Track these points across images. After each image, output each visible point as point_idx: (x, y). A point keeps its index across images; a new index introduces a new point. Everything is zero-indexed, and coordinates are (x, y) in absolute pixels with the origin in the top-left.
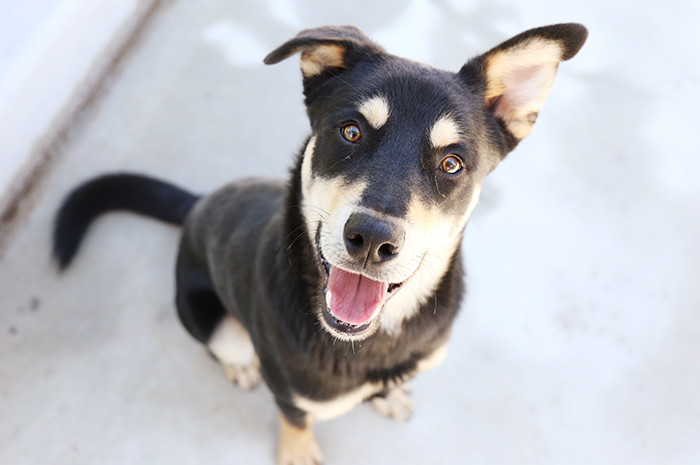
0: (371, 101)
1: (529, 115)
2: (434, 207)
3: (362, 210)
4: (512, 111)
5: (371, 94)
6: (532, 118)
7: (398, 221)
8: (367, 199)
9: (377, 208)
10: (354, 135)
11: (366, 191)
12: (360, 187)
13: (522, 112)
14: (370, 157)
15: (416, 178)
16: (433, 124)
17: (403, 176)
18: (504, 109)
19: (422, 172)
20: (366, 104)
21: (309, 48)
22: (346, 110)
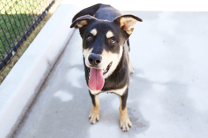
0: (93, 30)
1: (131, 29)
2: (110, 52)
3: (92, 54)
4: (127, 29)
5: (92, 29)
6: (132, 30)
7: (100, 55)
8: (93, 52)
9: (95, 53)
10: (90, 38)
11: (92, 50)
12: (92, 49)
13: (129, 29)
14: (94, 43)
15: (104, 45)
16: (107, 33)
17: (101, 46)
18: (126, 28)
19: (106, 44)
20: (92, 31)
21: (79, 22)
22: (88, 33)
